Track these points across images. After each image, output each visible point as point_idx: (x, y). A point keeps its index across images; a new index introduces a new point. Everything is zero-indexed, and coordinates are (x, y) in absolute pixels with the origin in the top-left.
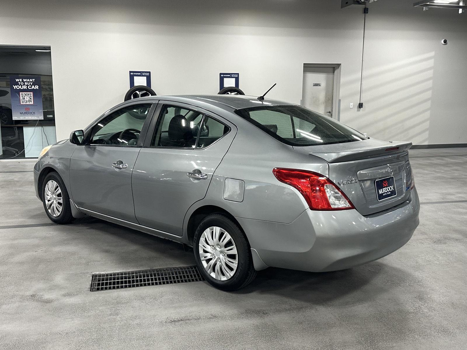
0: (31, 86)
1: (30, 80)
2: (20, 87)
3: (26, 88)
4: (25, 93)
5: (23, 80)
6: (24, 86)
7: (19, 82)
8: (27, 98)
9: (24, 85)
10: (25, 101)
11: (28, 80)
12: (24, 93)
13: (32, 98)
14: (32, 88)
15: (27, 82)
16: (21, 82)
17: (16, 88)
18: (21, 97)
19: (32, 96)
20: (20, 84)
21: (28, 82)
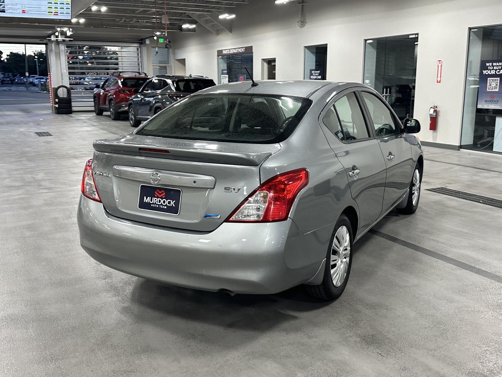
0: (499, 71)
1: (499, 64)
2: (489, 72)
3: (494, 73)
4: (493, 78)
5: (492, 64)
6: (493, 71)
7: (489, 66)
8: (494, 85)
9: (493, 69)
10: (491, 88)
11: (498, 64)
12: (491, 78)
13: (498, 84)
14: (500, 73)
15: (496, 66)
16: (491, 66)
17: (485, 73)
18: (488, 83)
19: (499, 82)
20: (489, 69)
21: (498, 66)
